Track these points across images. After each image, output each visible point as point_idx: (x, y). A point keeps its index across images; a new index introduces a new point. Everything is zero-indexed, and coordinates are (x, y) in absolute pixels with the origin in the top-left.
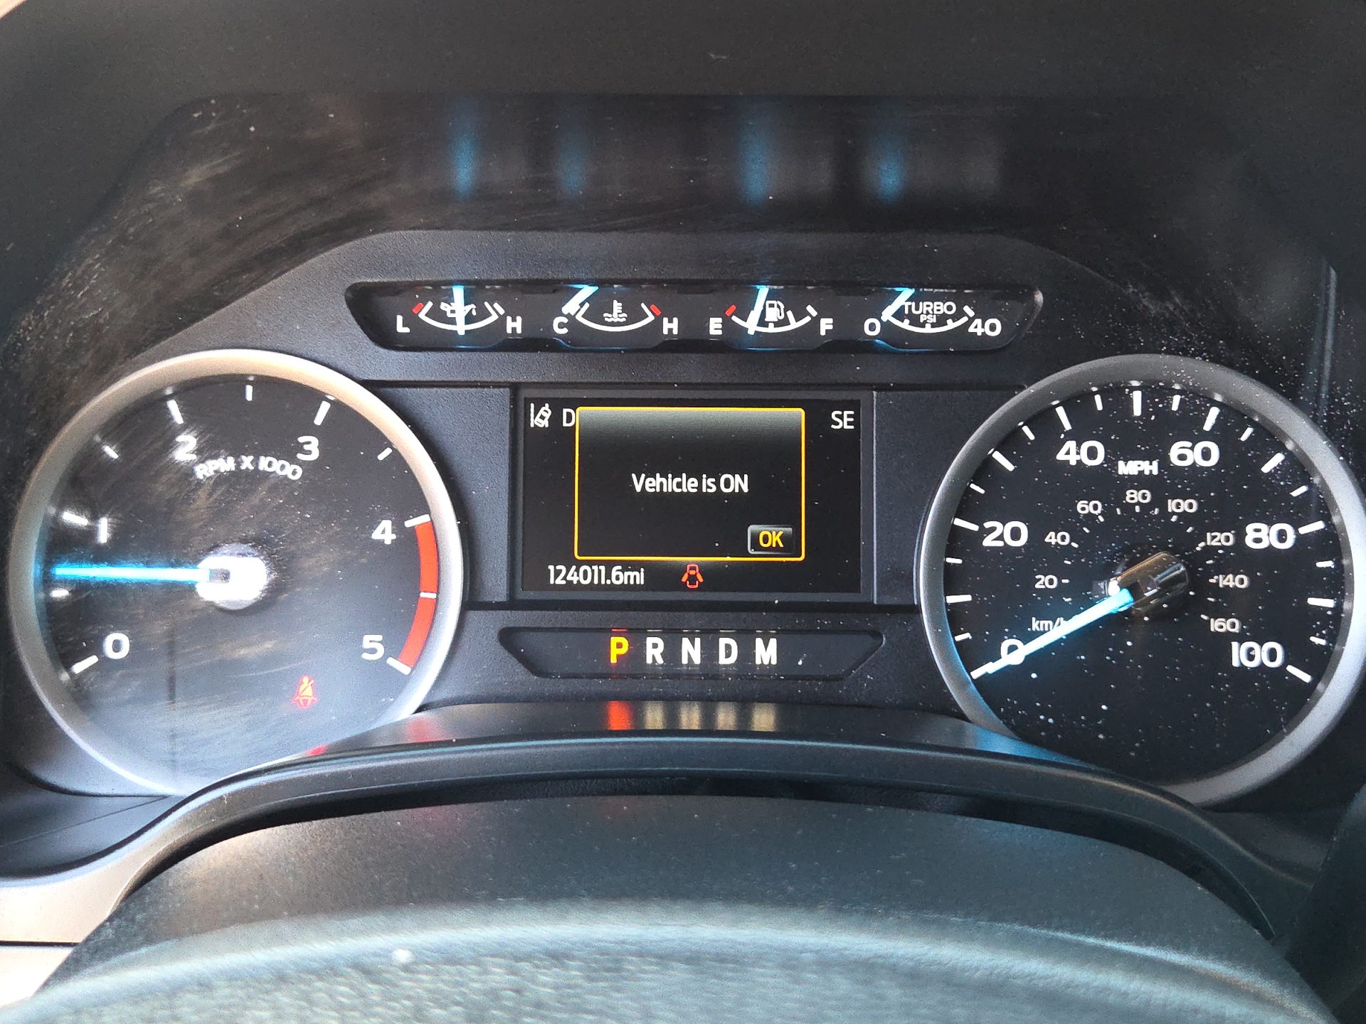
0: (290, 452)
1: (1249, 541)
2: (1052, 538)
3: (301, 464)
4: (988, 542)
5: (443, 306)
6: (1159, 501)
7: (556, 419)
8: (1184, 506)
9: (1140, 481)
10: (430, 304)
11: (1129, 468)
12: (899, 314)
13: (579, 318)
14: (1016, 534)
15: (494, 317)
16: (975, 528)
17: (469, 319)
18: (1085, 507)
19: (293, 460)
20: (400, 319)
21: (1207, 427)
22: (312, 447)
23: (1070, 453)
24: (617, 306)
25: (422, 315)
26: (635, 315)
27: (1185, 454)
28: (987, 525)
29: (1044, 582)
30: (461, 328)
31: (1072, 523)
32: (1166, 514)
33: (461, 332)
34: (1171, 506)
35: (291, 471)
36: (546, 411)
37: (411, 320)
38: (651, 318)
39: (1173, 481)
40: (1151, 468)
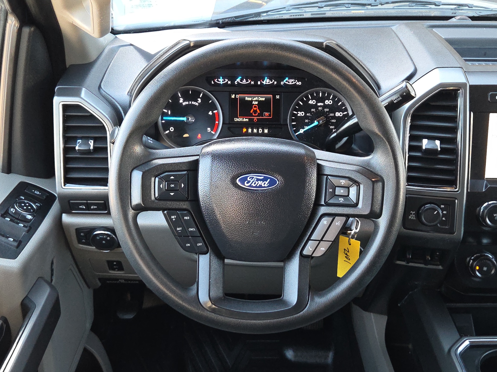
0: (196, 101)
1: (336, 115)
2: (308, 114)
4: (299, 115)
5: (219, 80)
6: (323, 109)
7: (235, 96)
8: (327, 110)
9: (320, 106)
10: (217, 79)
11: (319, 104)
12: (286, 81)
13: (239, 82)
14: (302, 114)
15: (226, 81)
16: (296, 113)
17: (223, 81)
18: (312, 110)
19: (197, 102)
20: (212, 81)
21: (331, 98)
22: (200, 100)
23: (310, 102)
24: (245, 80)
25: (216, 81)
26: (247, 81)
27: (327, 102)
28: (298, 112)
29: (306, 121)
30: (222, 83)
31: (311, 112)
34: (325, 110)
35: (197, 104)
36: (234, 95)
37: (214, 82)
38: (249, 82)
39: (325, 106)
40: (322, 104)
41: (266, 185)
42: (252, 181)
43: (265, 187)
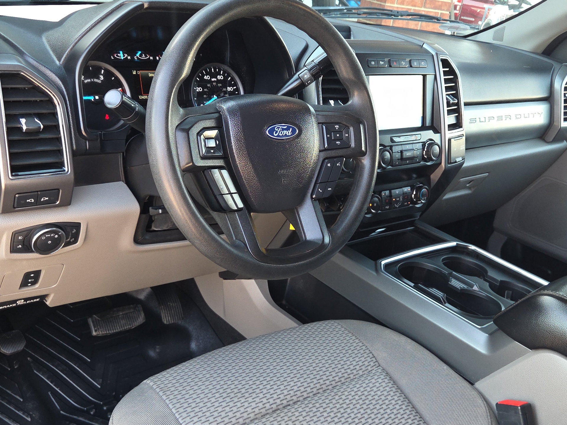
1: (228, 90)
2: (205, 90)
3: (100, 80)
4: (197, 91)
5: (118, 54)
6: (217, 84)
7: (137, 73)
9: (214, 81)
10: (116, 54)
11: (213, 80)
13: (138, 57)
14: (200, 89)
15: (126, 56)
16: (195, 89)
17: (123, 57)
18: (209, 85)
19: (99, 79)
20: (112, 56)
21: (221, 73)
22: (102, 78)
23: (206, 78)
24: (143, 55)
25: (115, 56)
26: (146, 56)
27: (220, 77)
28: (197, 88)
29: (205, 96)
31: (207, 88)
32: (218, 86)
33: (122, 59)
34: (219, 85)
35: (99, 82)
36: (135, 71)
37: (114, 57)
38: (149, 57)
39: (218, 81)
40: (215, 79)
41: (290, 134)
42: (279, 131)
43: (289, 136)
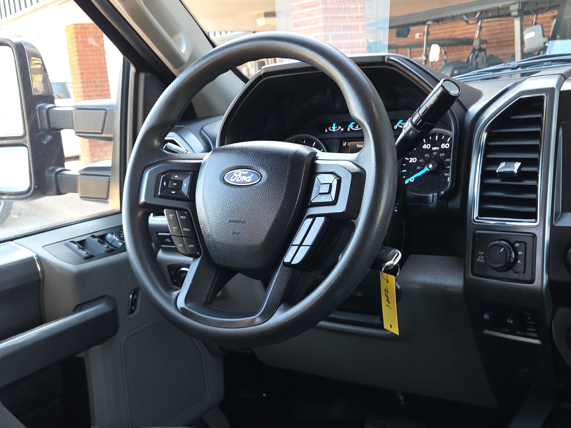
2: (420, 161)
4: (410, 162)
5: (332, 127)
6: (439, 154)
7: (347, 144)
8: (443, 155)
9: (436, 151)
10: (330, 127)
11: (434, 149)
12: (400, 125)
13: (352, 128)
14: (415, 160)
15: (339, 129)
16: (408, 159)
17: (336, 129)
18: (426, 155)
20: (326, 129)
21: (448, 141)
23: (425, 147)
24: (357, 126)
25: (329, 129)
26: (360, 127)
27: (443, 146)
28: (410, 159)
29: (418, 167)
30: (334, 130)
31: (424, 158)
32: (439, 156)
34: (440, 155)
36: (346, 143)
39: (441, 150)
40: (438, 148)
43: (248, 182)
